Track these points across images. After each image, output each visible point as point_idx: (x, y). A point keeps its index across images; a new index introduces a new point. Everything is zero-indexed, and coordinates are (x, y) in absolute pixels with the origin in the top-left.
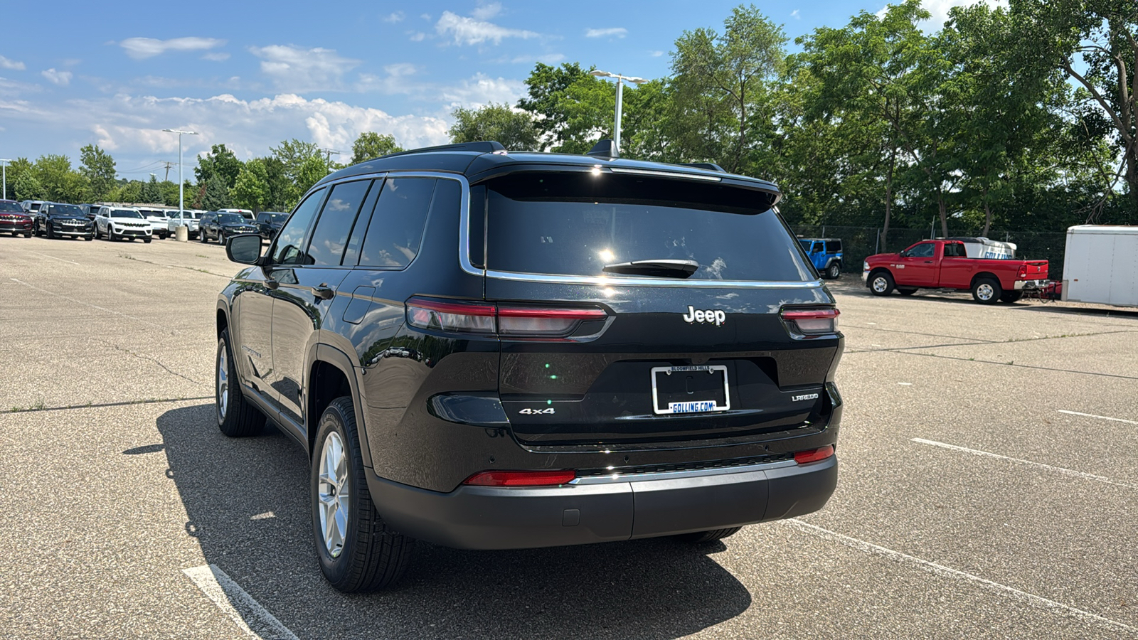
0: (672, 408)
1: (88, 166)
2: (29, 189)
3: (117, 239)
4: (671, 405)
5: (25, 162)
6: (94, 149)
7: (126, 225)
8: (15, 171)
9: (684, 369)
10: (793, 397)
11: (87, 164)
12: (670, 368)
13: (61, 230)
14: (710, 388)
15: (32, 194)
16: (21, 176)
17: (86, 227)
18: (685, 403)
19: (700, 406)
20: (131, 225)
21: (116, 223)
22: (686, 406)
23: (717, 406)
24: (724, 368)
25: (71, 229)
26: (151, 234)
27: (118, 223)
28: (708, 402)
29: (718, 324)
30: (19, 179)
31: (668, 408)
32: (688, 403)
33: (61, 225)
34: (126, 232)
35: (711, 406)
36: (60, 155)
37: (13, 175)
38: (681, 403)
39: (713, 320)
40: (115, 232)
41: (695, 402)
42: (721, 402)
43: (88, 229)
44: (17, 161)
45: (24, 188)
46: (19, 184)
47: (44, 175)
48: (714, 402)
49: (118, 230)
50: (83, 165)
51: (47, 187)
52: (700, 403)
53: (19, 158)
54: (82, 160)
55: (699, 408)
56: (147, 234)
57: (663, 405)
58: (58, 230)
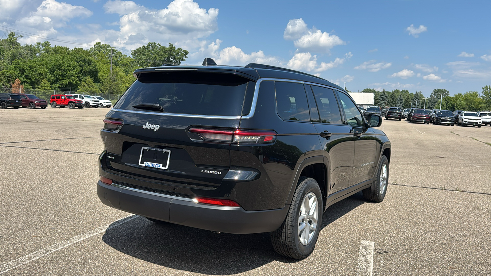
0: (146, 164)
1: (485, 95)
2: (460, 106)
3: (465, 125)
4: (145, 162)
5: (460, 95)
6: (488, 88)
7: (469, 119)
8: (456, 99)
9: (153, 149)
10: (202, 171)
11: (484, 94)
12: (148, 148)
13: (441, 121)
14: (162, 159)
15: (461, 108)
16: (458, 100)
17: (451, 120)
18: (150, 163)
19: (156, 165)
20: (472, 119)
21: (465, 118)
22: (150, 164)
23: (163, 167)
24: (169, 151)
25: (446, 121)
26: (481, 123)
27: (466, 119)
28: (159, 164)
29: (155, 130)
30: (457, 102)
31: (143, 164)
32: (151, 163)
33: (441, 119)
34: (469, 122)
35: (159, 166)
36: (474, 91)
37: (455, 100)
38: (149, 163)
39: (153, 128)
40: (464, 123)
41: (154, 163)
42: (164, 166)
43: (452, 121)
44: (457, 94)
45: (458, 106)
46: (456, 104)
47: (467, 100)
48: (161, 165)
49: (465, 122)
50: (483, 95)
51: (468, 105)
52: (155, 164)
53: (458, 93)
54: (482, 93)
55: (155, 166)
56: (479, 124)
57: (142, 162)
58: (439, 121)
